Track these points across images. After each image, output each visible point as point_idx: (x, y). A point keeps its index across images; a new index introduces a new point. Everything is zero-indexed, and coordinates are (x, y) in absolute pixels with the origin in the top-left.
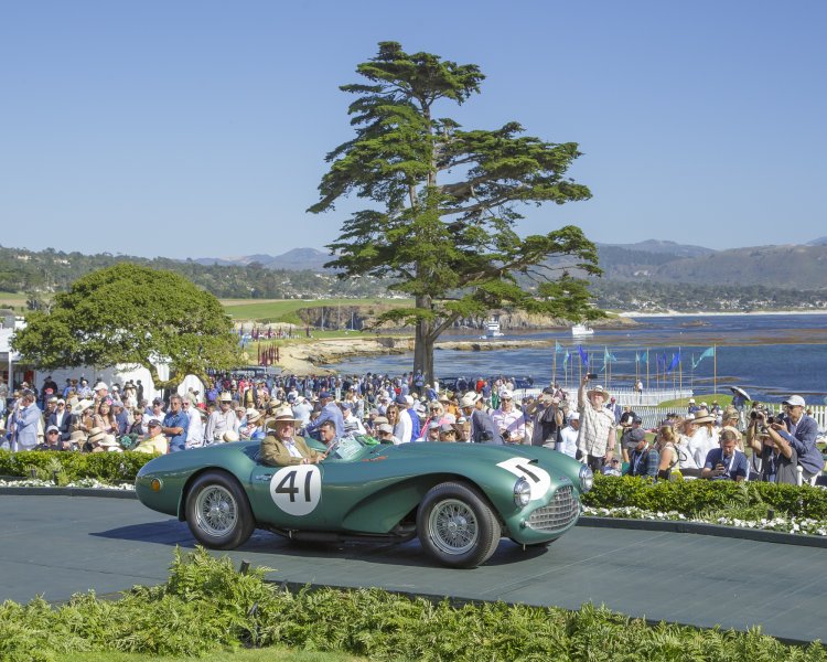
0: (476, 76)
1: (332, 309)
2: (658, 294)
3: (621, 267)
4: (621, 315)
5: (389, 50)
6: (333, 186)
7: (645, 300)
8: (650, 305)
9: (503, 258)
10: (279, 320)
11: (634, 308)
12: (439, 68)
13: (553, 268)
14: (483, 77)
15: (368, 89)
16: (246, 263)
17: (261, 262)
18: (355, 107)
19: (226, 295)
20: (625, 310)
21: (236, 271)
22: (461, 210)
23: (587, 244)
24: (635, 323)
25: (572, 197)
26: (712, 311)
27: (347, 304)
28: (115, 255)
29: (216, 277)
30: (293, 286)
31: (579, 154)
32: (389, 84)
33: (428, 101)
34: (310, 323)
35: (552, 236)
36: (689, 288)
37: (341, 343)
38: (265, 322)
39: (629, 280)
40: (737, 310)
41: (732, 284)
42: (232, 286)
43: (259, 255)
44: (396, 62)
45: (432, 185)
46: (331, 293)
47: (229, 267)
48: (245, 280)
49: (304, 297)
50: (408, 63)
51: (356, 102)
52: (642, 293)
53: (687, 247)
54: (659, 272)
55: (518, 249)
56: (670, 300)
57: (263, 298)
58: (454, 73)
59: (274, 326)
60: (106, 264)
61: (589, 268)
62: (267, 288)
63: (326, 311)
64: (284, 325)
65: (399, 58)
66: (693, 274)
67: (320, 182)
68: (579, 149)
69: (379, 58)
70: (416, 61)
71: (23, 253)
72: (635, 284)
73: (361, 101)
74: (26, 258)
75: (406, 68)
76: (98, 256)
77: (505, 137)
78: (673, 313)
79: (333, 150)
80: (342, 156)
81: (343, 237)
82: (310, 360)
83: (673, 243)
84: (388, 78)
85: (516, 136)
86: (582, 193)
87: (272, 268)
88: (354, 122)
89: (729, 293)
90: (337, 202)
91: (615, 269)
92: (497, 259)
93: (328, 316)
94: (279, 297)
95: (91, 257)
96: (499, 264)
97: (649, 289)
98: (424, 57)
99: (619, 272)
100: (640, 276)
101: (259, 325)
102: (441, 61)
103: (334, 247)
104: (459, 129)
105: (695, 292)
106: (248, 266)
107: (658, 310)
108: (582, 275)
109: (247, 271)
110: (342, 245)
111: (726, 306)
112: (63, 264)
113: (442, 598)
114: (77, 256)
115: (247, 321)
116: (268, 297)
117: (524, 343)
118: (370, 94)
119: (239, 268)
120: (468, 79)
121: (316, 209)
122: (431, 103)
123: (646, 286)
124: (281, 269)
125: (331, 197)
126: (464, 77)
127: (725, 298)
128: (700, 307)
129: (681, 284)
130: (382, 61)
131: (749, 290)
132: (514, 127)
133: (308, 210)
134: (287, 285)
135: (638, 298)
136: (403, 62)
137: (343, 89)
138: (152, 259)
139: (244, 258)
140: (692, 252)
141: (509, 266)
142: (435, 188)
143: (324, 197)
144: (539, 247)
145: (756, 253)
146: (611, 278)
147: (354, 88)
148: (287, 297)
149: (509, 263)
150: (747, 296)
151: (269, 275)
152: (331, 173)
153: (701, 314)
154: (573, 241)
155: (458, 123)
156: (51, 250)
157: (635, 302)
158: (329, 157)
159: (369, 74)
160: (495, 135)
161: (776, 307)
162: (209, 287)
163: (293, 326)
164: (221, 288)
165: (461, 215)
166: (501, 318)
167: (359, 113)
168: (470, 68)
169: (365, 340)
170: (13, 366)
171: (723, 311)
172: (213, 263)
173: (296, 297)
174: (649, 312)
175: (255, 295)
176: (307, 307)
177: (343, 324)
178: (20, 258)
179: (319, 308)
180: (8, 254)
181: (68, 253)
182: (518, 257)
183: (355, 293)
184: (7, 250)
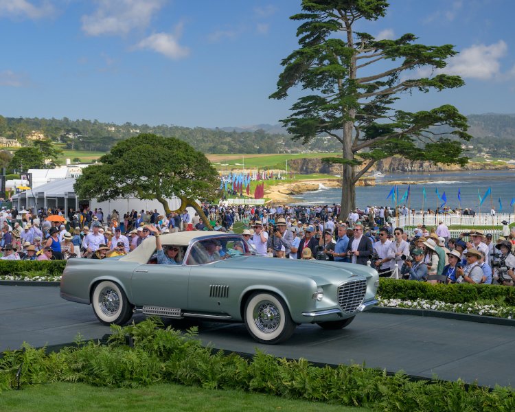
0: (383, 4)
1: (310, 160)
3: (509, 130)
4: (507, 162)
6: (286, 81)
9: (402, 127)
10: (275, 168)
14: (386, 5)
15: (307, 16)
16: (255, 129)
17: (264, 129)
18: (302, 29)
20: (511, 158)
21: (247, 135)
22: (373, 95)
23: (461, 117)
25: (448, 85)
27: (321, 157)
28: (169, 126)
29: (234, 139)
30: (285, 145)
32: (323, 12)
33: (350, 22)
34: (296, 170)
35: (435, 111)
37: (314, 183)
38: (266, 169)
42: (245, 146)
43: (263, 125)
45: (354, 78)
46: (310, 149)
47: (242, 133)
48: (254, 141)
49: (292, 152)
51: (302, 27)
55: (412, 120)
57: (266, 153)
59: (270, 171)
60: (163, 132)
61: (462, 135)
62: (268, 147)
63: (305, 161)
64: (279, 171)
67: (278, 79)
71: (111, 126)
73: (305, 25)
74: (113, 129)
76: (159, 126)
77: (404, 44)
79: (287, 57)
80: (293, 61)
82: (291, 194)
84: (322, 9)
85: (412, 43)
87: (271, 133)
88: (300, 42)
91: (505, 130)
92: (397, 127)
93: (308, 164)
94: (275, 152)
95: (154, 128)
96: (399, 131)
99: (508, 133)
101: (261, 171)
103: (286, 122)
104: (372, 40)
106: (256, 132)
109: (255, 135)
112: (137, 133)
114: (146, 127)
115: (253, 169)
118: (310, 20)
119: (249, 133)
120: (378, 7)
122: (351, 23)
125: (285, 88)
132: (409, 37)
133: (270, 97)
134: (281, 144)
137: (292, 18)
138: (193, 128)
139: (254, 127)
141: (406, 132)
142: (354, 80)
143: (280, 87)
147: (300, 17)
148: (280, 152)
149: (406, 130)
151: (270, 138)
152: (285, 73)
154: (449, 115)
155: (372, 36)
156: (129, 124)
159: (309, 8)
160: (397, 42)
162: (229, 145)
163: (284, 171)
164: (238, 147)
166: (424, 164)
167: (305, 34)
169: (329, 180)
172: (232, 131)
173: (287, 152)
175: (259, 152)
176: (293, 159)
177: (317, 169)
178: (109, 129)
179: (300, 159)
180: (102, 127)
181: (140, 125)
182: (412, 125)
183: (327, 149)
184: (101, 124)
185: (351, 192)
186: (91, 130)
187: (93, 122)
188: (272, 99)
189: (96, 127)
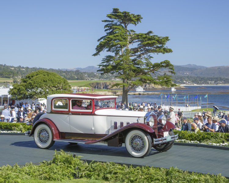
0: (140, 18)
1: (99, 83)
2: (191, 79)
3: (181, 72)
4: (181, 85)
5: (116, 11)
6: (100, 48)
7: (188, 81)
8: (189, 82)
9: (147, 69)
10: (84, 86)
11: (184, 83)
12: (129, 16)
13: (162, 72)
14: (142, 18)
15: (110, 21)
16: (75, 70)
17: (79, 70)
18: (106, 26)
19: (69, 79)
20: (182, 84)
21: (72, 72)
22: (136, 55)
23: (171, 65)
24: (184, 87)
25: (167, 52)
26: (206, 84)
27: (103, 82)
28: (38, 68)
29: (66, 74)
30: (88, 77)
31: (169, 40)
32: (116, 20)
33: (126, 25)
34: (93, 87)
35: (161, 63)
36: (200, 78)
37: (101, 93)
38: (81, 86)
39: (183, 76)
40: (214, 84)
41: (212, 77)
42: (71, 77)
43: (78, 68)
44: (118, 14)
46: (99, 79)
47: (70, 71)
48: (75, 75)
49: (91, 80)
50: (121, 14)
51: (106, 25)
52: (186, 79)
53: (199, 66)
54: (192, 73)
55: (152, 66)
56: (195, 81)
57: (80, 80)
58: (134, 17)
59: (83, 88)
60: (35, 70)
61: (172, 72)
62: (81, 77)
63: (97, 84)
64: (86, 87)
65: (118, 13)
66: (201, 74)
67: (96, 47)
68: (169, 38)
69: (113, 13)
70: (123, 14)
71: (12, 67)
72: (185, 76)
73: (108, 25)
75: (120, 15)
76: (33, 68)
77: (148, 35)
78: (195, 85)
79: (100, 38)
80: (102, 40)
81: (103, 63)
83: (196, 65)
84: (115, 18)
85: (151, 35)
86: (170, 51)
87: (82, 71)
88: (106, 30)
89: (211, 79)
90: (101, 53)
92: (146, 69)
93: (98, 85)
94: (84, 80)
95: (31, 68)
97: (189, 78)
98: (125, 13)
99: (180, 73)
100: (186, 74)
101: (79, 88)
102: (130, 14)
103: (100, 66)
104: (135, 33)
105: (202, 79)
106: (76, 71)
107: (191, 84)
108: (170, 74)
109: (75, 72)
110: (102, 65)
111: (211, 83)
112: (23, 70)
113: (130, 165)
114: (27, 68)
115: (75, 86)
116: (81, 80)
117: (153, 93)
118: (110, 23)
119: (73, 71)
120: (138, 19)
121: (95, 55)
123: (188, 77)
124: (85, 72)
125: (99, 52)
126: (137, 18)
127: (210, 81)
128: (203, 83)
129: (198, 77)
130: (114, 14)
131: (217, 78)
132: (151, 32)
133: (92, 55)
134: (86, 76)
135: (185, 81)
136: (120, 14)
137: (103, 21)
138: (48, 69)
139: (74, 69)
140: (201, 68)
141: (149, 71)
142: (128, 49)
143: (97, 51)
144: (157, 66)
145: (219, 68)
146: (178, 75)
147: (106, 21)
148: (86, 80)
149: (149, 70)
150: (216, 80)
151: (81, 74)
152: (99, 45)
153: (203, 85)
154: (167, 64)
155: (135, 31)
156: (20, 66)
157: (185, 82)
158: (99, 40)
159: (110, 17)
160: (145, 34)
161: (224, 83)
162: (64, 77)
163: (88, 88)
164: (68, 77)
165: (136, 57)
166: (147, 86)
167: (107, 28)
168: (138, 16)
169: (108, 92)
170: (9, 99)
171: (209, 84)
172: (65, 70)
173: (89, 80)
174: (188, 84)
175: (77, 79)
176: (92, 83)
177: (102, 87)
178: (11, 68)
179: (95, 83)
180: (8, 67)
181: (25, 67)
182: (152, 69)
183: (106, 79)
184: (8, 66)
185: (126, 96)
186: (3, 69)
187: (3, 65)
188: (93, 56)
189: (5, 67)
